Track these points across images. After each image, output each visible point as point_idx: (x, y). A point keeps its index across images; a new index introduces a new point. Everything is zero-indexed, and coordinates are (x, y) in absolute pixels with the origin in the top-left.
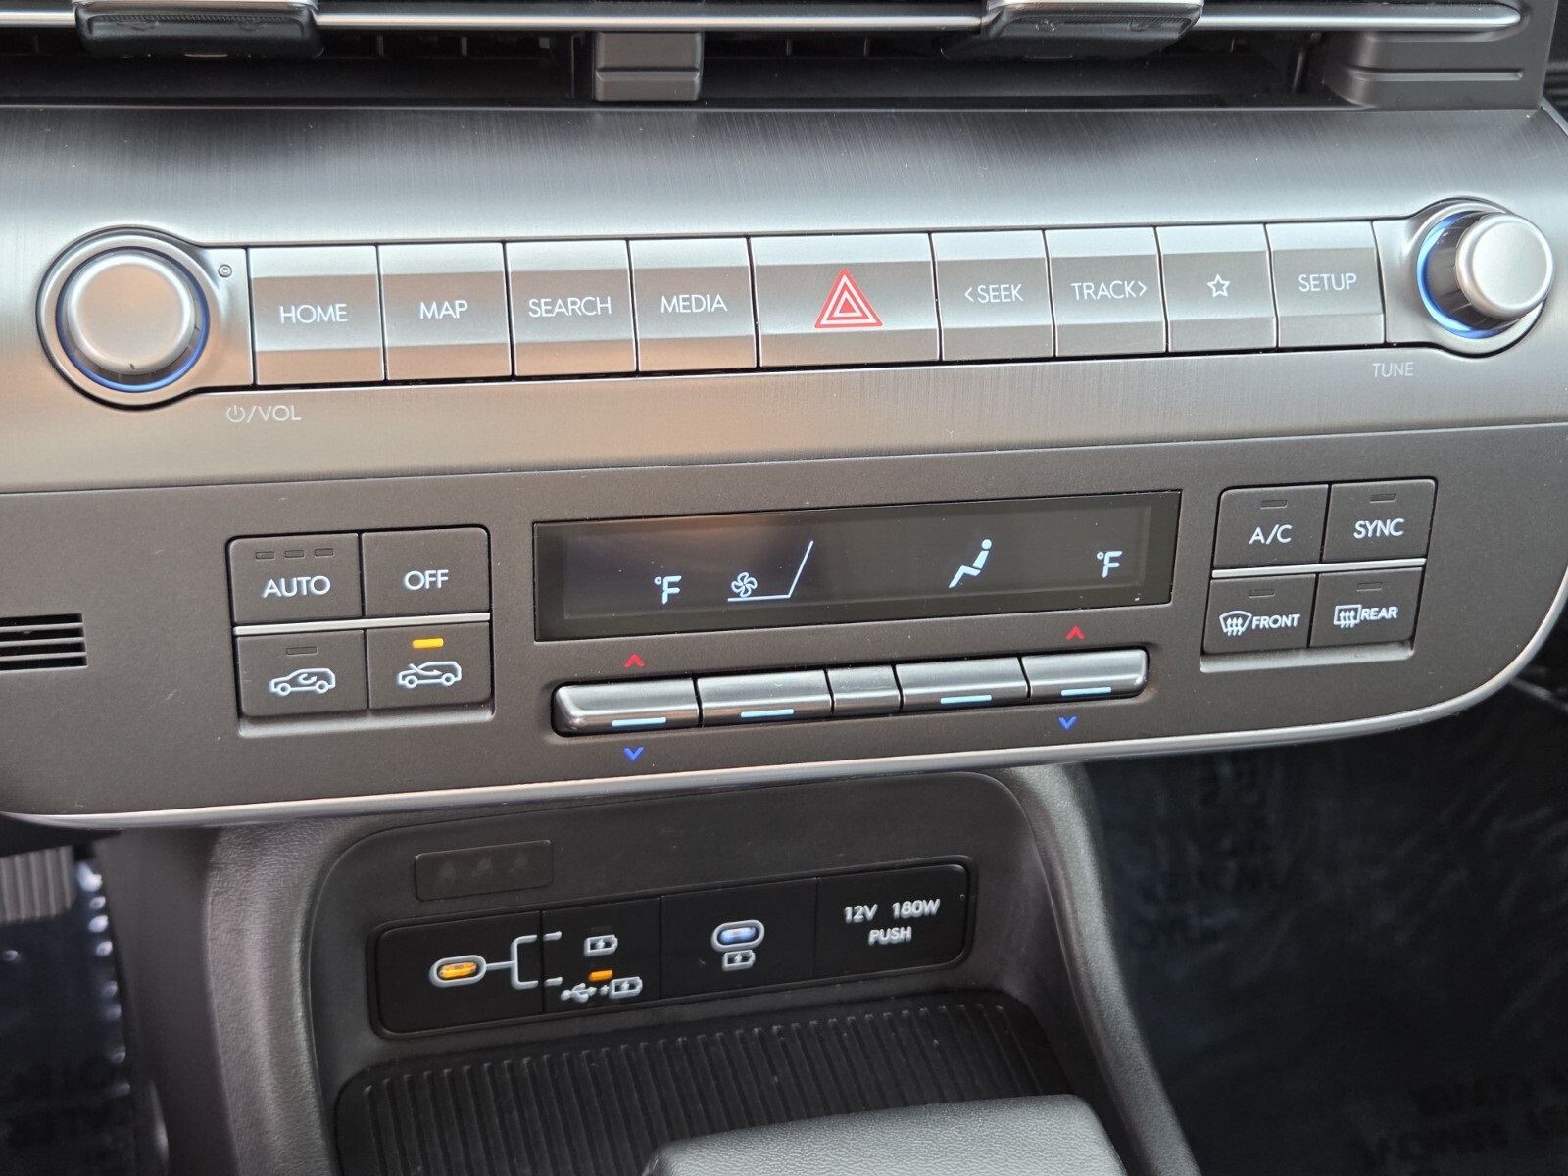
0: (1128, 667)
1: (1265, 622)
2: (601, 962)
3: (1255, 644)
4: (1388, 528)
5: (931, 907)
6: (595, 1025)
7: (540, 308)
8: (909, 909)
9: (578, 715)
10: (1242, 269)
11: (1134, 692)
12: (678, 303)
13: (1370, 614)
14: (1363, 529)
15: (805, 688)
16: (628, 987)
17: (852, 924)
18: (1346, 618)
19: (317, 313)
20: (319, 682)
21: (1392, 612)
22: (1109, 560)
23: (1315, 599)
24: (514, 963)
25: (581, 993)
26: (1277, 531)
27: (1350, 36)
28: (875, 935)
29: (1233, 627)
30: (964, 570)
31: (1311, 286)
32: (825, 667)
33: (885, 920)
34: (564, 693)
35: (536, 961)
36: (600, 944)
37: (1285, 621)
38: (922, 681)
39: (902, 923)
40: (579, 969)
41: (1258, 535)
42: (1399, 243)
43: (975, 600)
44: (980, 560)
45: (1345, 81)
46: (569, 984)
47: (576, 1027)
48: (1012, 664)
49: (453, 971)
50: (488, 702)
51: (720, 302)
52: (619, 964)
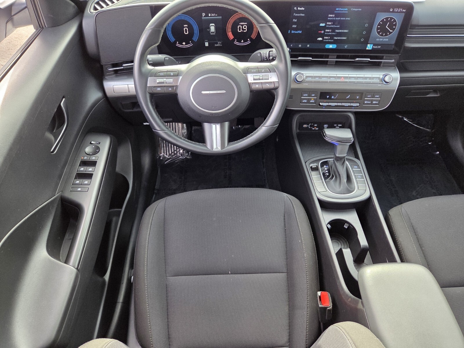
0: (358, 104)
1: (368, 102)
2: (315, 127)
3: (367, 104)
4: (378, 96)
5: (341, 125)
6: (314, 131)
8: (339, 125)
9: (321, 105)
10: (370, 78)
11: (358, 106)
12: (332, 79)
13: (376, 102)
14: (376, 96)
15: (336, 104)
16: (317, 129)
17: (335, 126)
18: (374, 102)
19: (310, 78)
20: (305, 101)
21: (377, 102)
22: (358, 97)
23: (372, 101)
24: (309, 126)
25: (314, 129)
26: (370, 96)
27: (382, 62)
29: (366, 102)
30: (348, 97)
31: (375, 79)
32: (337, 103)
33: (337, 126)
34: (320, 103)
35: (311, 126)
36: (316, 125)
37: (369, 102)
38: (343, 104)
39: (339, 126)
40: (314, 127)
41: (368, 96)
42: (381, 77)
43: (348, 99)
44: (349, 96)
45: (381, 65)
46: (313, 128)
47: (313, 131)
48: (350, 104)
49: (305, 126)
50: (315, 103)
51: (334, 79)
52: (317, 127)
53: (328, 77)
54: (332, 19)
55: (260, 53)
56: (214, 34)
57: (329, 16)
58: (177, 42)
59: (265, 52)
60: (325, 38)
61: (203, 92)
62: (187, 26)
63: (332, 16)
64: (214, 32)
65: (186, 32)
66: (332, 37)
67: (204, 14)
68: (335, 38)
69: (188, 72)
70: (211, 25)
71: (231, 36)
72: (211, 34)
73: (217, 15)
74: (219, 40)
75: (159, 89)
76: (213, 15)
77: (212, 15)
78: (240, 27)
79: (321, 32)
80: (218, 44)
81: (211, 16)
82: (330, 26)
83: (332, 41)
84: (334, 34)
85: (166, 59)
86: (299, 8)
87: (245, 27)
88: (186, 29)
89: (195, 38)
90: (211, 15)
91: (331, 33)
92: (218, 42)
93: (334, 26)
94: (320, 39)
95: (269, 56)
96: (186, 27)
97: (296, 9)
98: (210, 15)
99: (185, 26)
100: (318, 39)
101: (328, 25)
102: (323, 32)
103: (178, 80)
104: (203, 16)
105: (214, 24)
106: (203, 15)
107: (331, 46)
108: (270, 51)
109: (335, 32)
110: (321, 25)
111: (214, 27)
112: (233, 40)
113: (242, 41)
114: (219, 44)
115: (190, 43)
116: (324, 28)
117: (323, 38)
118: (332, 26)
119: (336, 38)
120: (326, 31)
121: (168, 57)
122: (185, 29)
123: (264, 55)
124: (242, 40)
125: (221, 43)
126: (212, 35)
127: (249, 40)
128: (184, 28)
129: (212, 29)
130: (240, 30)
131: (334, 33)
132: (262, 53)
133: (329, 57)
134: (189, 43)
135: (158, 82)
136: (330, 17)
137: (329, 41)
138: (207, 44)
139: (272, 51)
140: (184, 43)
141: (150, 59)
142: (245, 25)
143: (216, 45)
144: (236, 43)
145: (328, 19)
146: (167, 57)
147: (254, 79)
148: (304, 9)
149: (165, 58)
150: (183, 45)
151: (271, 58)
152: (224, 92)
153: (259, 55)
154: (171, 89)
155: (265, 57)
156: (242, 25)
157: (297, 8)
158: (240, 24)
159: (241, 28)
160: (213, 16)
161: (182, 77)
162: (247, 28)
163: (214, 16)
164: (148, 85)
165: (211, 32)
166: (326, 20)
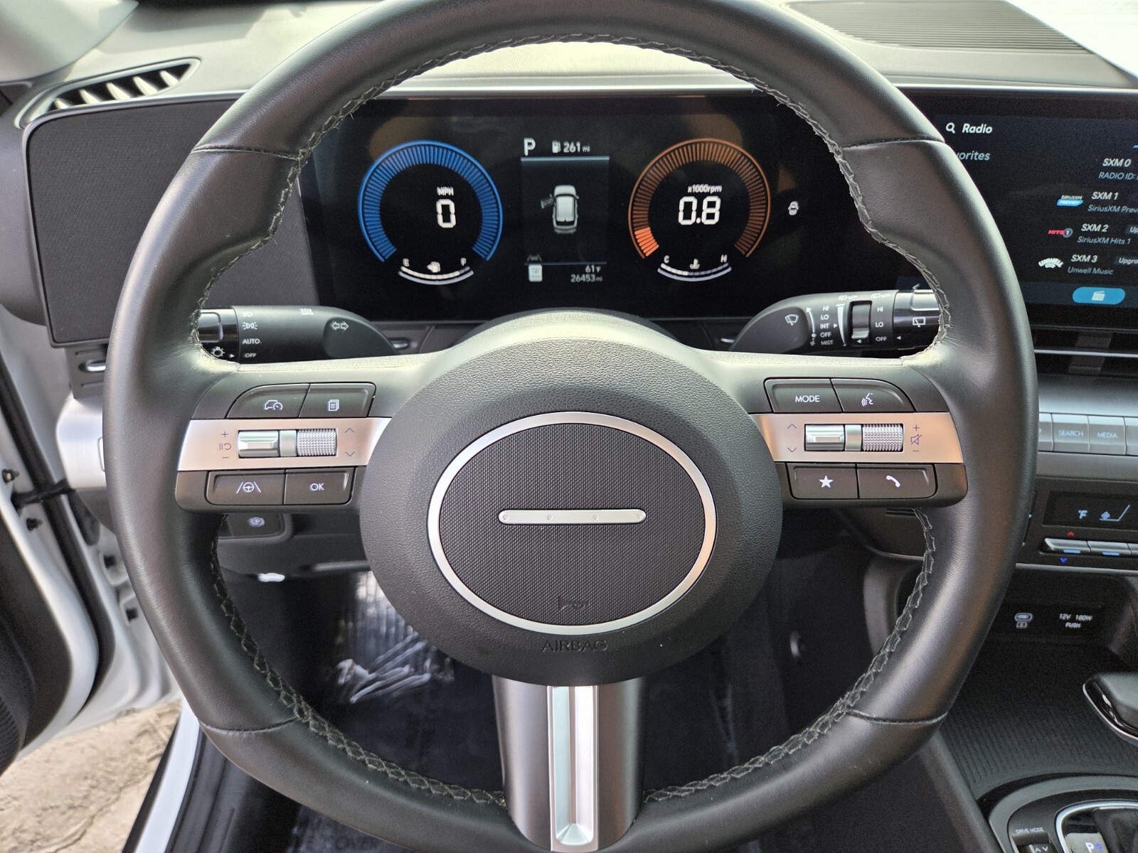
5: (1089, 618)
7: (1062, 433)
8: (1082, 618)
9: (1052, 546)
12: (1103, 435)
15: (1122, 548)
17: (1062, 620)
28: (1068, 624)
32: (1127, 542)
33: (1073, 620)
34: (1047, 541)
39: (1078, 622)
51: (1115, 436)
53: (1084, 425)
54: (1116, 176)
55: (801, 313)
56: (571, 230)
57: (1107, 162)
58: (406, 262)
59: (827, 308)
60: (1076, 258)
61: (508, 517)
62: (450, 191)
63: (1118, 163)
64: (572, 223)
65: (447, 219)
66: (1107, 255)
67: (529, 144)
68: (1124, 261)
69: (428, 395)
70: (559, 190)
71: (646, 241)
72: (559, 230)
73: (586, 149)
74: (592, 259)
75: (248, 487)
76: (569, 147)
77: (566, 150)
78: (688, 205)
79: (1062, 232)
80: (586, 273)
81: (561, 154)
82: (1106, 210)
83: (1106, 272)
84: (1121, 242)
85: (335, 326)
86: (967, 128)
87: (711, 205)
88: (445, 208)
89: (487, 247)
90: (563, 147)
91: (1105, 241)
92: (585, 266)
93: (1125, 209)
94: (1051, 263)
95: (850, 328)
96: (447, 197)
97: (952, 130)
98: (556, 148)
99: (442, 191)
100: (1041, 264)
101: (1099, 203)
102: (1068, 232)
103: (363, 436)
104: (526, 153)
105: (571, 189)
106: (527, 149)
107: (1098, 296)
108: (853, 304)
109: (1124, 236)
110: (1066, 201)
111: (570, 200)
112: (656, 258)
113: (695, 265)
114: (591, 273)
115: (463, 267)
116: (1075, 217)
117: (1065, 258)
118: (1116, 209)
119: (1129, 262)
120: (1086, 227)
121: (347, 321)
122: (443, 206)
123: (824, 322)
124: (696, 261)
125: (598, 269)
126: (561, 235)
127: (724, 258)
128: (437, 200)
129: (565, 206)
130: (687, 216)
131: (1118, 237)
132: (808, 310)
133: (1079, 343)
134: (459, 267)
135: (242, 446)
136: (1110, 169)
137: (1091, 275)
138: (535, 273)
139: (869, 303)
140: (435, 267)
141: (247, 326)
142: (714, 194)
143: (575, 278)
144: (666, 269)
145: (1102, 175)
146: (339, 320)
147: (808, 447)
148: (989, 130)
149: (330, 322)
150: (430, 272)
151: (861, 334)
152: (636, 516)
153: (791, 320)
154: (320, 487)
155: (825, 330)
156: (700, 197)
157: (959, 128)
158: (690, 190)
159: (694, 207)
160: (569, 154)
161: (387, 421)
162: (720, 210)
163: (576, 154)
164: (181, 466)
165: (558, 223)
166: (1085, 184)
